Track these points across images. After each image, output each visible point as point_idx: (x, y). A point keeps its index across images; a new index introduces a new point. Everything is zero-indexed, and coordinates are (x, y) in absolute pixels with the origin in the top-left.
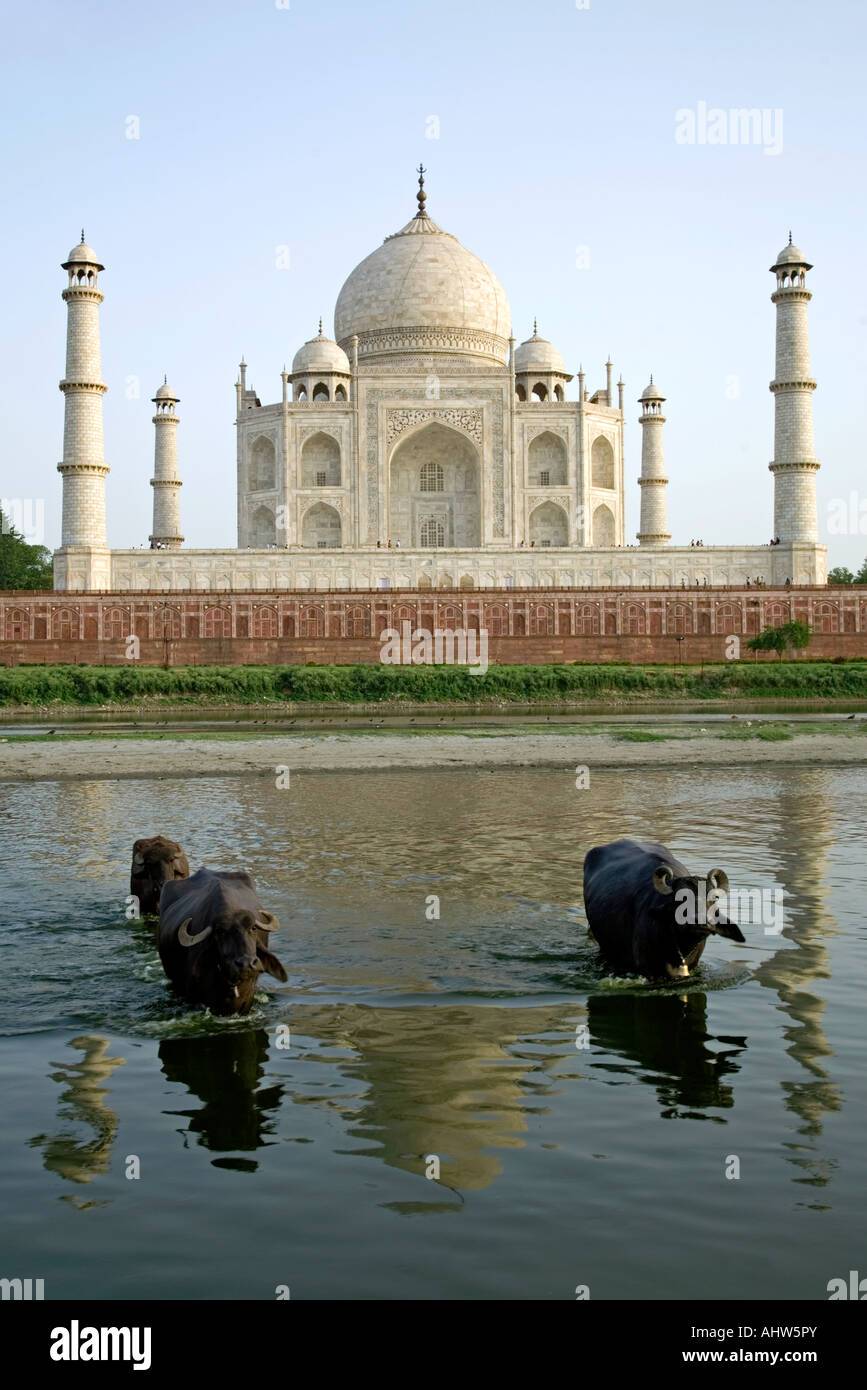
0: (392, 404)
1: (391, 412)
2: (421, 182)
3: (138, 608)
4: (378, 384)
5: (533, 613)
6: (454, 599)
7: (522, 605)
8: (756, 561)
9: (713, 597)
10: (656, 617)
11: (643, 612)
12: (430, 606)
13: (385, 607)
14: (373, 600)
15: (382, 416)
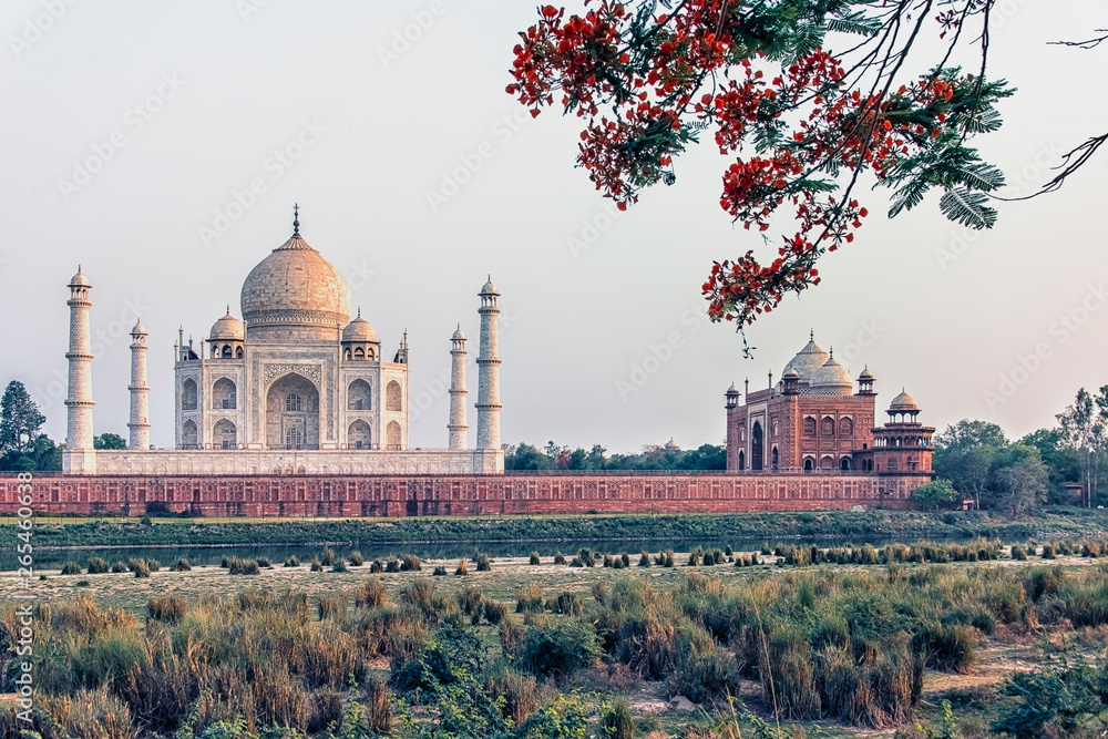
0: (267, 361)
1: (268, 366)
2: (296, 214)
3: (111, 485)
4: (259, 349)
5: (335, 489)
6: (290, 480)
7: (329, 484)
8: (465, 459)
9: (434, 480)
10: (403, 490)
11: (395, 488)
12: (277, 484)
13: (251, 484)
14: (245, 480)
15: (262, 368)
